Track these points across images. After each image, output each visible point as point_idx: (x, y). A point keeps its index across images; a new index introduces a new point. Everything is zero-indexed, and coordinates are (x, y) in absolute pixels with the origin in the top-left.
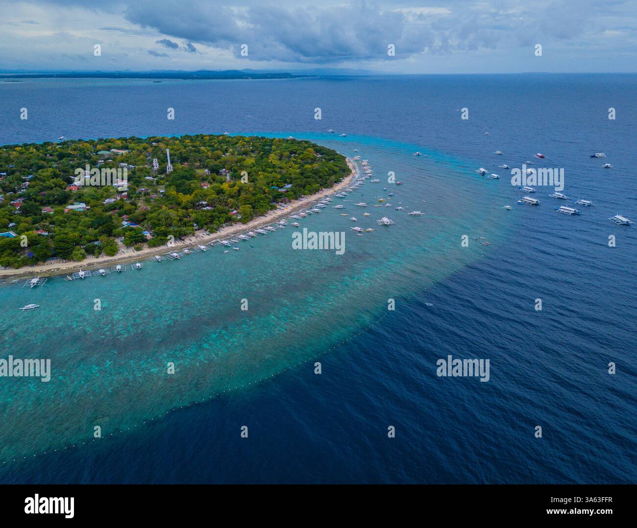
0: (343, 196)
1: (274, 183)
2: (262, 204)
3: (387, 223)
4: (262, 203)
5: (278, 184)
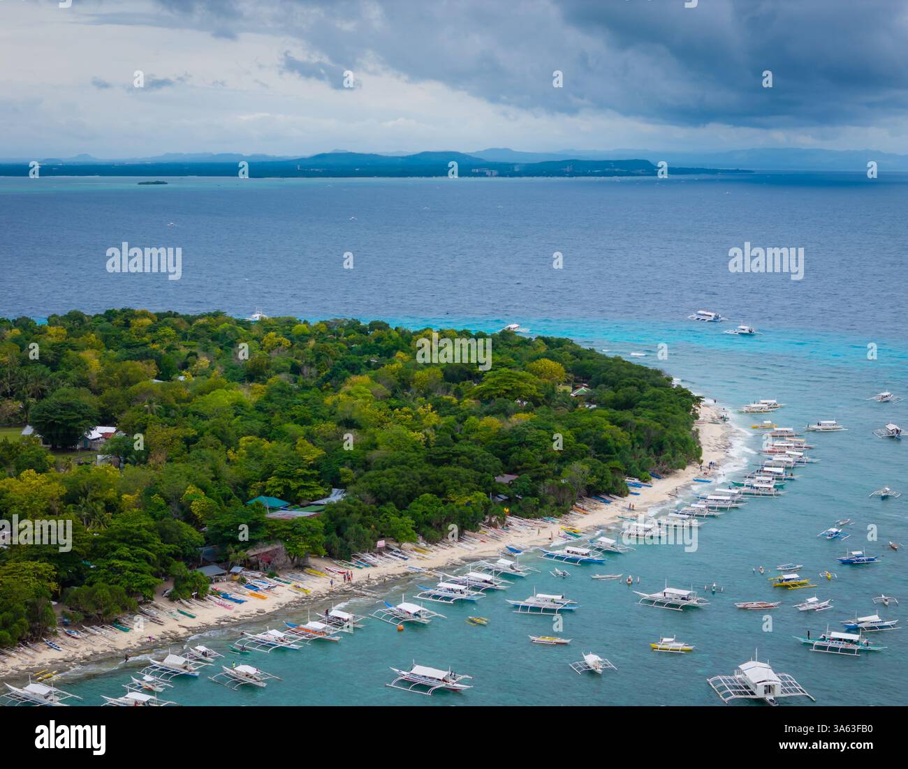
0: (596, 557)
1: (272, 480)
2: (120, 563)
3: (769, 689)
4: (120, 558)
5: (287, 488)
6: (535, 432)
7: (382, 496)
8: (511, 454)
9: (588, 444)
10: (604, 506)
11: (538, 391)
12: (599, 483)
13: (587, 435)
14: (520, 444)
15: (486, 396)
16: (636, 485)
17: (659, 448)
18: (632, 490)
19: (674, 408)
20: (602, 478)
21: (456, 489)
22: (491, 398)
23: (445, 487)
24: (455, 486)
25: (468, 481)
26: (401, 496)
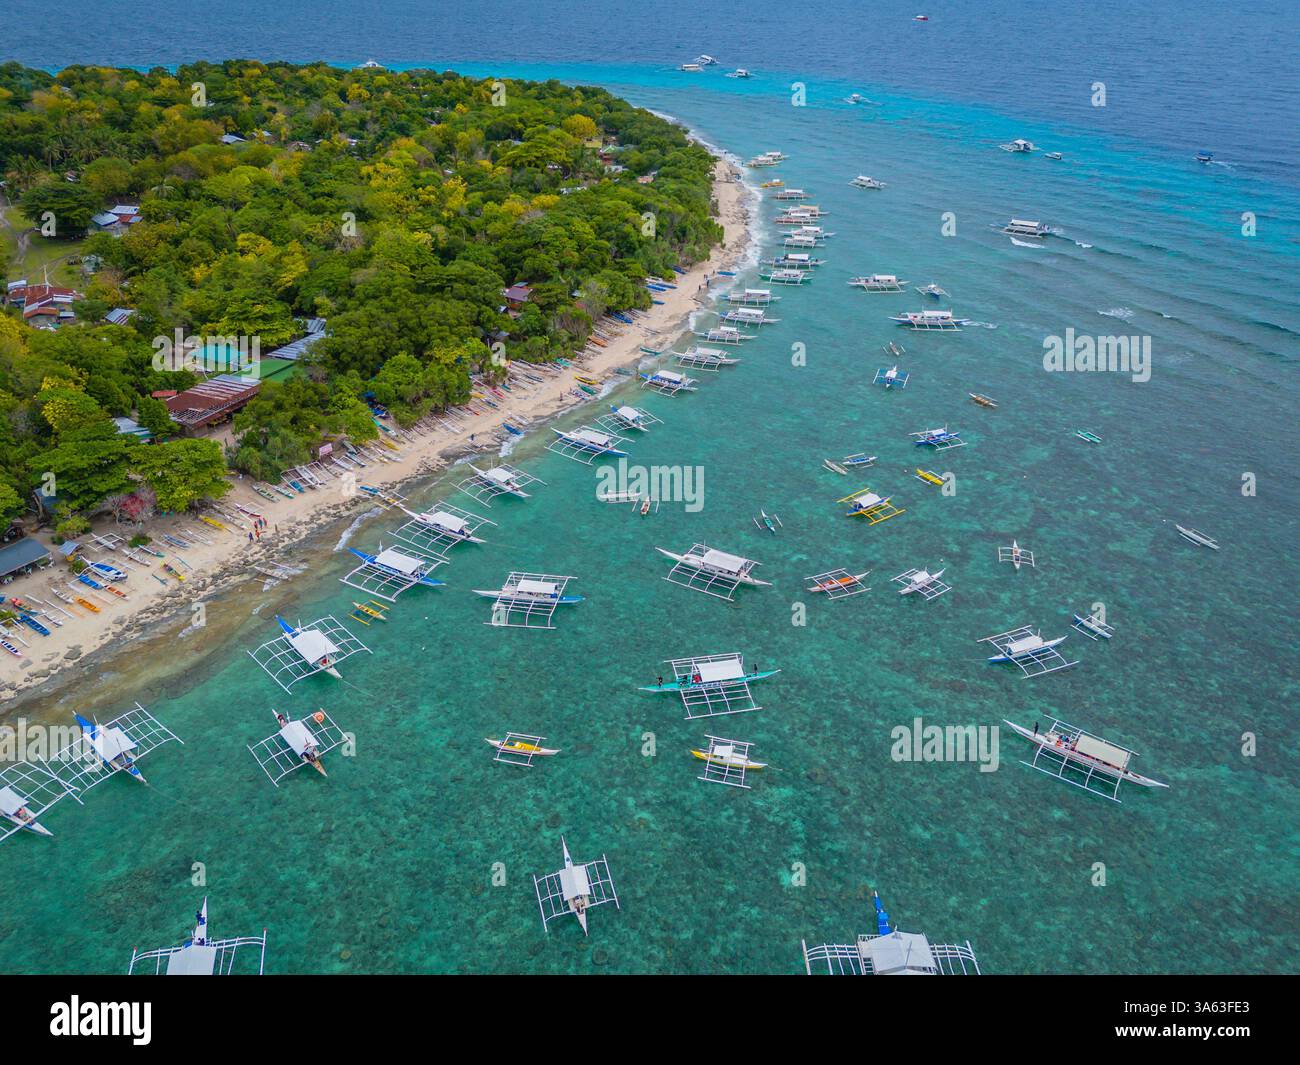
1: (224, 323)
6: (552, 229)
7: (345, 357)
8: (524, 258)
9: (609, 239)
10: (625, 328)
11: (567, 155)
12: (620, 303)
13: (609, 229)
14: (536, 245)
15: (518, 163)
16: (661, 288)
17: (682, 235)
18: (656, 297)
19: (694, 176)
20: (623, 296)
21: (442, 339)
22: (522, 165)
23: (429, 335)
24: (441, 334)
25: (460, 324)
26: (369, 357)
